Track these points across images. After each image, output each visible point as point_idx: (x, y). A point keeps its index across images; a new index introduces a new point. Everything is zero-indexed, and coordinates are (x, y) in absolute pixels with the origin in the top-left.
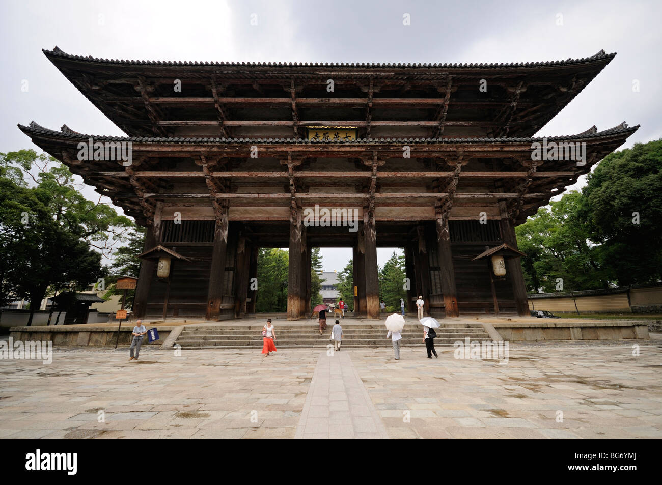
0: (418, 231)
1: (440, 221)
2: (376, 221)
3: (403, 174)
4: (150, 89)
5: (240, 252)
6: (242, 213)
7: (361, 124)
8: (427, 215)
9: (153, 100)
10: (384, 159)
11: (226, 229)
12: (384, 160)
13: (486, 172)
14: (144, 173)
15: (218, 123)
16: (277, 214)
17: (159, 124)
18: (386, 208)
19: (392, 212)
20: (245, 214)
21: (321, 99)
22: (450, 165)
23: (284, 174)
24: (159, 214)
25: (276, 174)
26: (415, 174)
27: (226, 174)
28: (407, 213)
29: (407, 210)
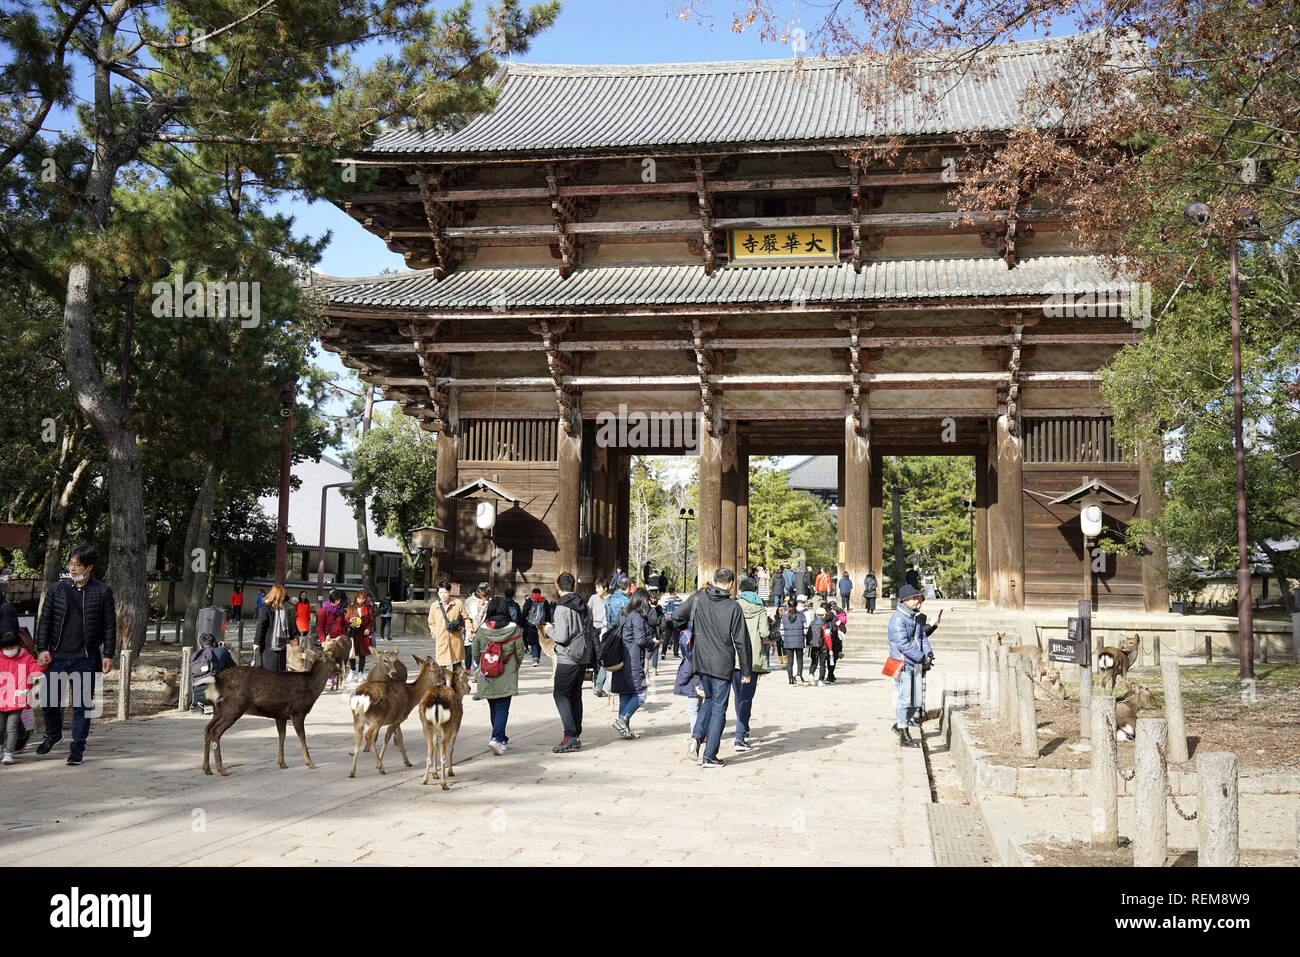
1: (1003, 420)
2: (871, 420)
4: (433, 180)
6: (607, 403)
7: (839, 222)
8: (979, 406)
10: (870, 317)
11: (579, 438)
12: (870, 321)
14: (440, 347)
15: (556, 229)
16: (675, 404)
17: (447, 234)
18: (894, 392)
19: (905, 400)
20: (613, 405)
21: (754, 183)
23: (685, 344)
24: (456, 407)
25: (672, 345)
26: (935, 340)
27: (582, 346)
28: (937, 403)
29: (936, 397)
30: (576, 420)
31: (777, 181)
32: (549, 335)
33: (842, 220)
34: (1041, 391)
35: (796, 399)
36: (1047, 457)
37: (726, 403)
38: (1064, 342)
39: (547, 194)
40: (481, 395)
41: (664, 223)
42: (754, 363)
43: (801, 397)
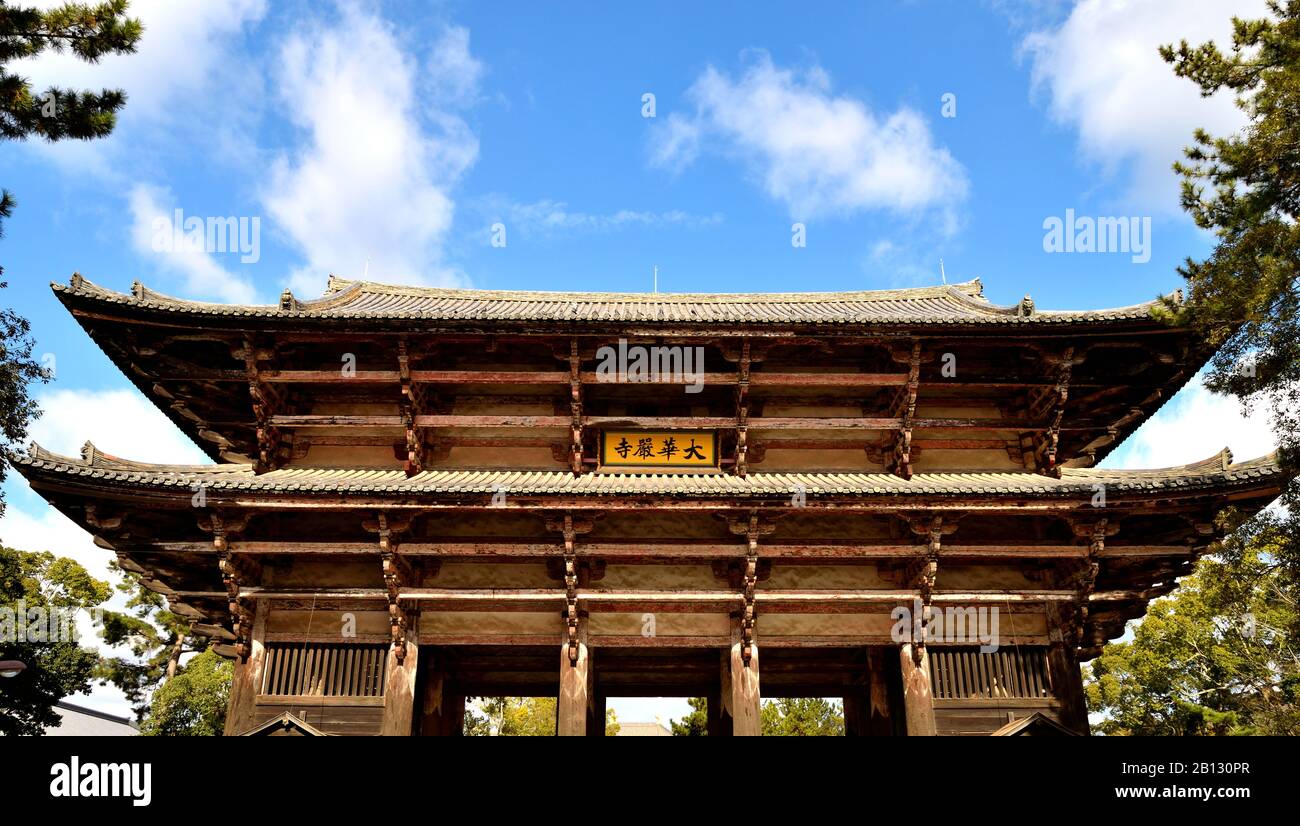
0: (870, 660)
1: (907, 649)
2: (760, 650)
3: (814, 551)
4: (264, 356)
5: (432, 711)
6: (450, 626)
7: (724, 424)
8: (878, 633)
9: (267, 377)
10: (772, 519)
11: (412, 667)
12: (772, 523)
13: (998, 548)
14: (248, 546)
15: (404, 421)
16: (531, 628)
17: (272, 423)
18: (784, 616)
19: (798, 625)
20: (457, 628)
22: (917, 532)
23: (553, 550)
24: (262, 628)
25: (537, 550)
26: (842, 551)
27: (427, 550)
28: (832, 629)
29: (831, 622)
30: (411, 645)
32: (387, 533)
33: (726, 423)
36: (958, 692)
37: (593, 628)
38: (984, 554)
39: (397, 378)
40: (295, 614)
41: (529, 419)
43: (680, 621)
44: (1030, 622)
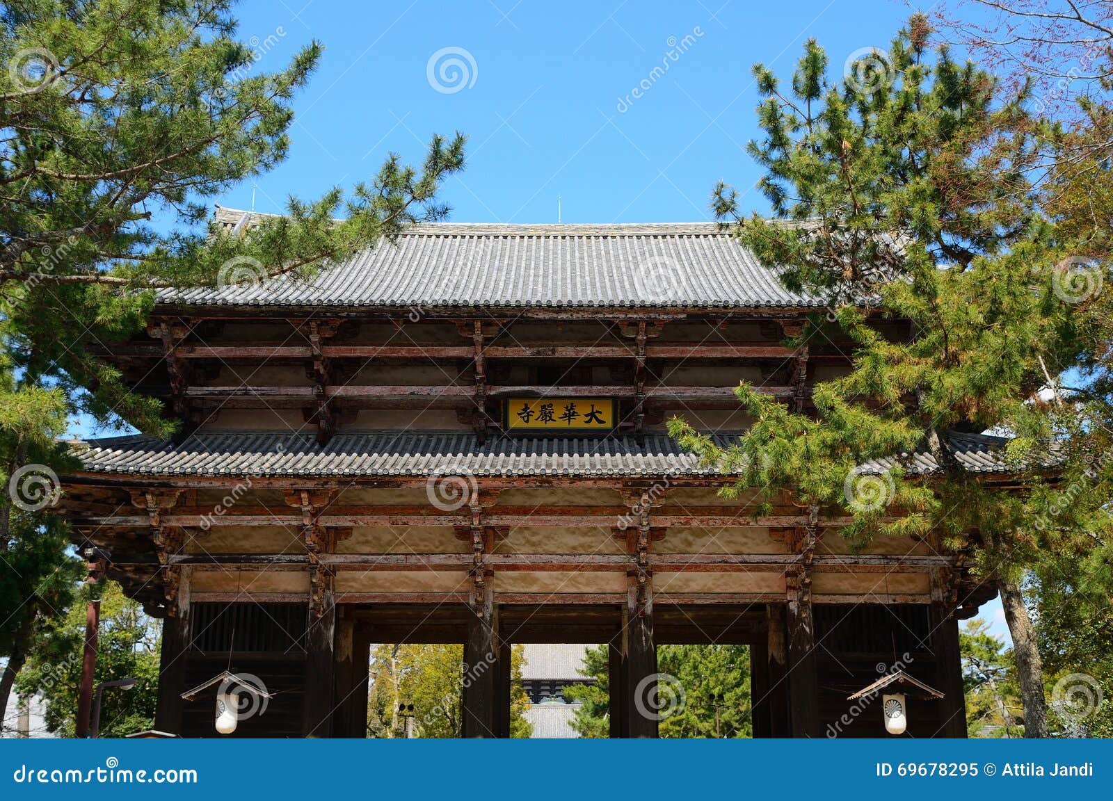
0: (769, 611)
1: (793, 606)
2: (654, 605)
4: (180, 334)
5: (344, 658)
6: (364, 584)
7: (622, 393)
9: (182, 354)
11: (331, 624)
14: (178, 519)
15: (315, 391)
16: (440, 587)
17: (188, 394)
18: (678, 574)
19: (690, 583)
21: (535, 350)
22: (797, 505)
23: (461, 520)
24: (187, 589)
25: (446, 521)
26: (728, 520)
27: (344, 521)
28: (724, 587)
29: (723, 580)
30: (329, 604)
31: (560, 349)
32: (309, 508)
33: (624, 391)
34: (830, 576)
35: (573, 581)
37: (498, 586)
39: (308, 354)
40: (218, 575)
41: (435, 388)
42: (528, 541)
43: (580, 579)
44: (912, 581)
